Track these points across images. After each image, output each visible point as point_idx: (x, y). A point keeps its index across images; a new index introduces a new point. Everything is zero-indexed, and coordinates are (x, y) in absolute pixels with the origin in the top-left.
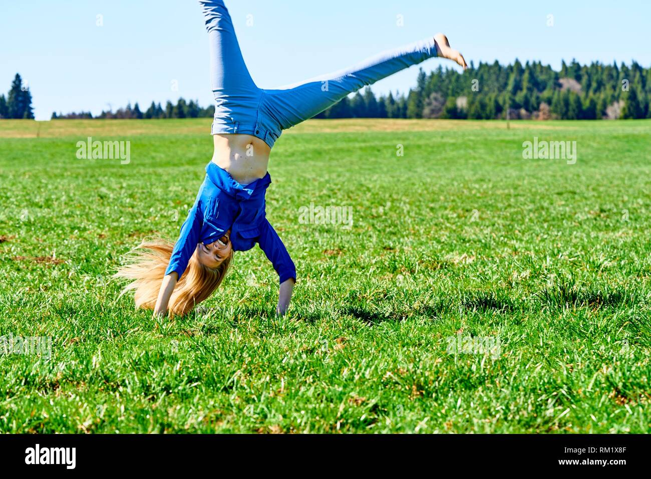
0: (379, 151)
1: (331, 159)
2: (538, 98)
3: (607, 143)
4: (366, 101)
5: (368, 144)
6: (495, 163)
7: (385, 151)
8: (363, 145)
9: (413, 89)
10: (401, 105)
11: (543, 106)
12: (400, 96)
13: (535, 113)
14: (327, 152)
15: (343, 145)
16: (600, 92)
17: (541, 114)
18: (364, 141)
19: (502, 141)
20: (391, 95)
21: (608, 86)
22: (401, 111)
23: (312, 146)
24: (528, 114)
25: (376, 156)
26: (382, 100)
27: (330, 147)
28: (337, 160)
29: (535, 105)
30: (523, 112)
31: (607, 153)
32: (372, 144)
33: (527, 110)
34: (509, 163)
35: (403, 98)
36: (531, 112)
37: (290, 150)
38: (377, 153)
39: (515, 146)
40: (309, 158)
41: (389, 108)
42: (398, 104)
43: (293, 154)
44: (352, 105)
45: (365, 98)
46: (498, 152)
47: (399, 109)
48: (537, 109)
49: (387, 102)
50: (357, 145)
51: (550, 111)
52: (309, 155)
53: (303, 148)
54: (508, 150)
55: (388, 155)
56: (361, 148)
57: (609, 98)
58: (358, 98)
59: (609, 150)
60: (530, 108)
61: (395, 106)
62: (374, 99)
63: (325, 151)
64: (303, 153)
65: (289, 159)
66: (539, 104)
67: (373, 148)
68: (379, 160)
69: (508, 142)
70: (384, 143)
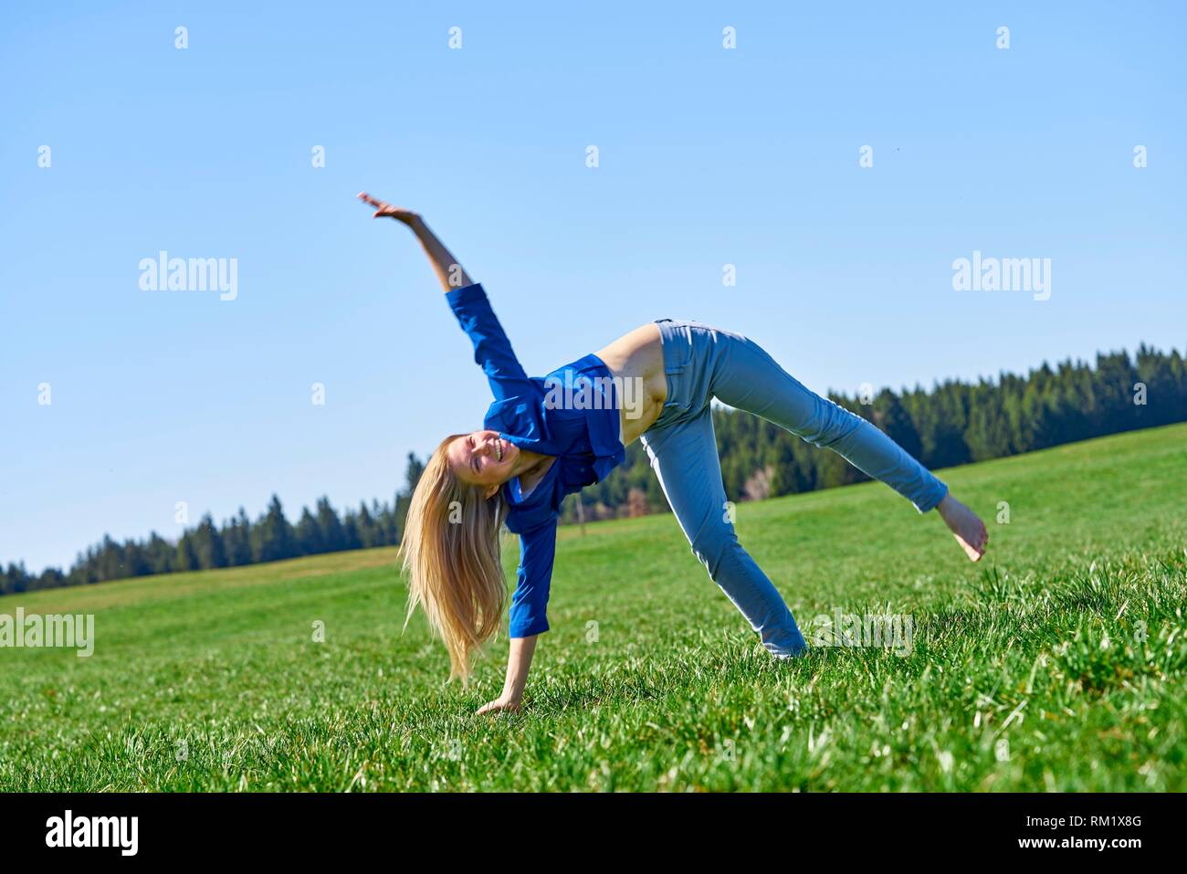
0: (367, 597)
1: (284, 623)
2: (623, 481)
3: (763, 531)
4: (324, 527)
5: (346, 590)
6: (577, 590)
7: (377, 597)
8: (336, 592)
9: (402, 494)
10: (385, 526)
11: (634, 494)
12: (380, 510)
13: (622, 508)
14: (276, 612)
15: (301, 597)
16: (730, 457)
17: (632, 507)
18: (338, 585)
19: (581, 553)
20: (364, 510)
21: (742, 445)
22: (387, 536)
23: (245, 607)
24: (610, 511)
25: (364, 607)
26: (351, 519)
27: (279, 602)
28: (296, 623)
29: (621, 495)
30: (601, 508)
31: (766, 548)
32: (354, 588)
33: (607, 504)
34: (599, 588)
35: (386, 513)
36: (615, 508)
37: (210, 618)
38: (362, 601)
39: (605, 557)
40: (244, 627)
41: (365, 533)
42: (379, 525)
43: (214, 624)
44: (298, 536)
45: (319, 521)
46: (578, 572)
47: (382, 533)
48: (624, 500)
49: (359, 524)
50: (326, 593)
51: (647, 502)
52: (245, 622)
53: (231, 612)
54: (594, 567)
55: (385, 603)
56: (335, 598)
57: (747, 466)
58: (307, 522)
59: (771, 543)
60: (612, 501)
61: (376, 529)
62: (337, 520)
63: (271, 611)
64: (233, 620)
65: (211, 633)
66: (626, 491)
67: (355, 595)
68: (371, 613)
69: (591, 553)
70: (374, 584)
